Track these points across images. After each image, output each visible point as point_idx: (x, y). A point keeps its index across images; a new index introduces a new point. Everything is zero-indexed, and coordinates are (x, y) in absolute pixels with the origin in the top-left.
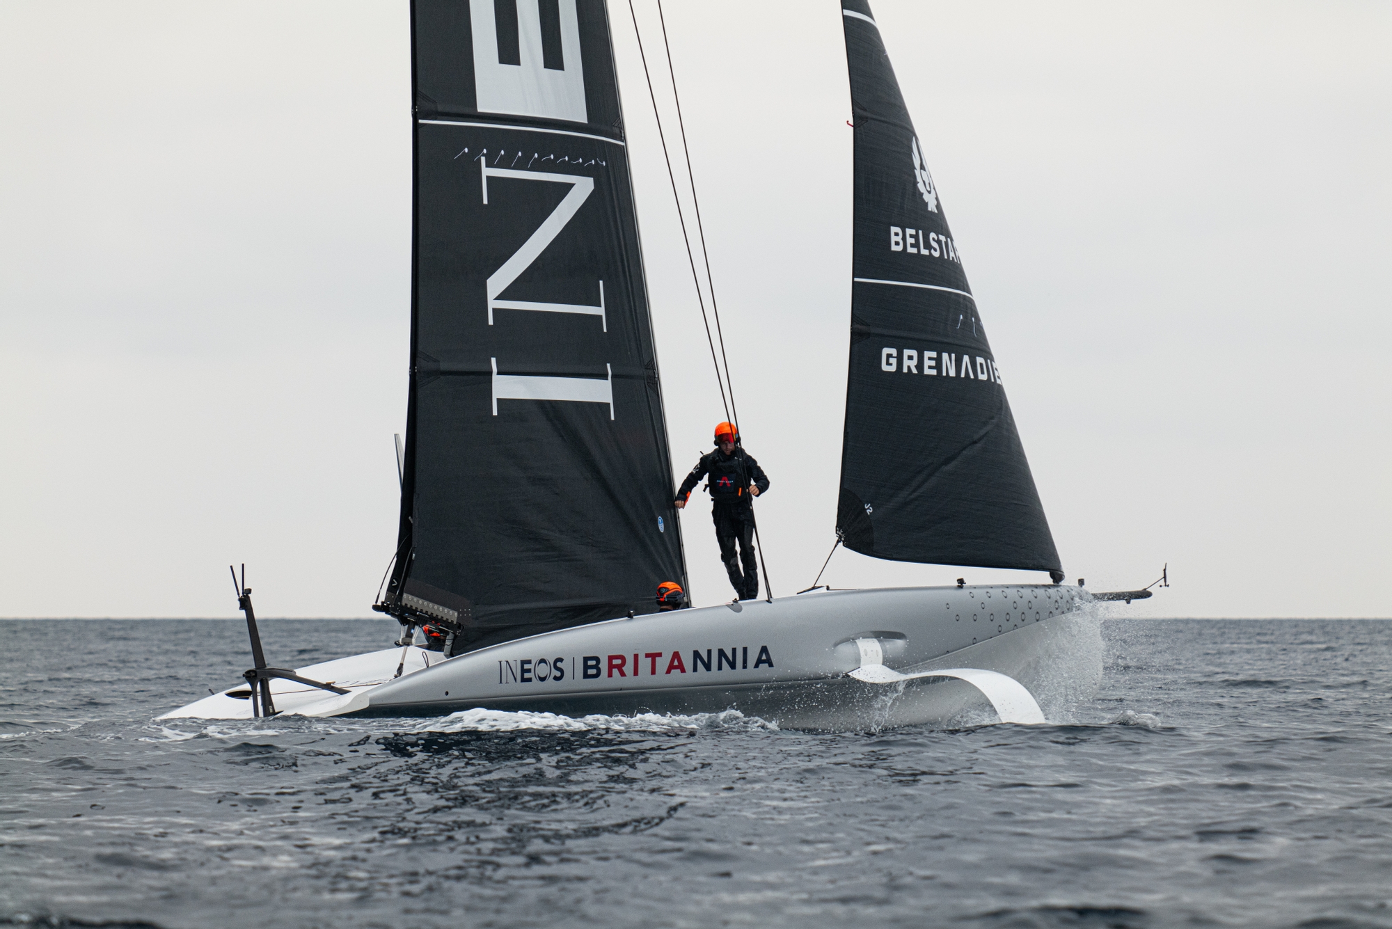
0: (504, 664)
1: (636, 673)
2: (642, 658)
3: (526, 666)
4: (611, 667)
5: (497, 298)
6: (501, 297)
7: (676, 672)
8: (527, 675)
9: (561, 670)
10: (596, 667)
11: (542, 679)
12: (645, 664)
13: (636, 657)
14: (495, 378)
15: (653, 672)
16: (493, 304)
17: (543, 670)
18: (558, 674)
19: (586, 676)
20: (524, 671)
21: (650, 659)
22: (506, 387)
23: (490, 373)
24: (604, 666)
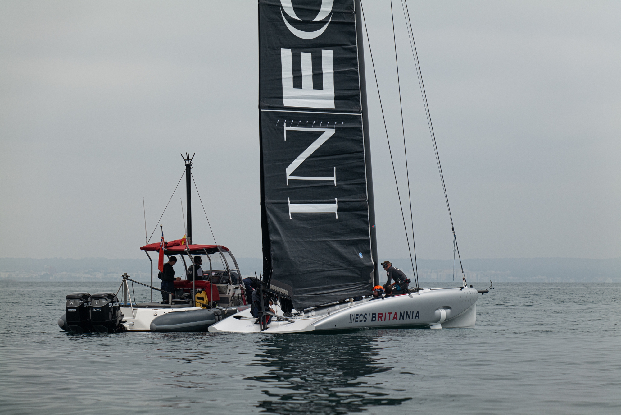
0: (351, 315)
1: (385, 320)
2: (387, 314)
3: (357, 316)
4: (379, 317)
5: (290, 175)
6: (291, 175)
7: (395, 319)
8: (357, 320)
9: (366, 318)
10: (375, 317)
11: (361, 321)
12: (388, 316)
13: (386, 313)
14: (290, 205)
15: (389, 320)
16: (288, 178)
17: (361, 318)
18: (365, 319)
19: (372, 321)
20: (357, 318)
21: (389, 315)
22: (294, 208)
23: (288, 203)
24: (377, 317)
